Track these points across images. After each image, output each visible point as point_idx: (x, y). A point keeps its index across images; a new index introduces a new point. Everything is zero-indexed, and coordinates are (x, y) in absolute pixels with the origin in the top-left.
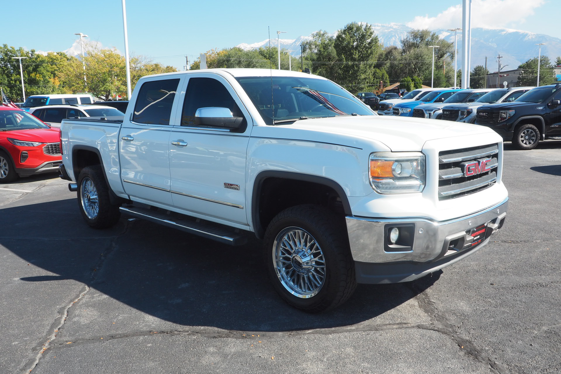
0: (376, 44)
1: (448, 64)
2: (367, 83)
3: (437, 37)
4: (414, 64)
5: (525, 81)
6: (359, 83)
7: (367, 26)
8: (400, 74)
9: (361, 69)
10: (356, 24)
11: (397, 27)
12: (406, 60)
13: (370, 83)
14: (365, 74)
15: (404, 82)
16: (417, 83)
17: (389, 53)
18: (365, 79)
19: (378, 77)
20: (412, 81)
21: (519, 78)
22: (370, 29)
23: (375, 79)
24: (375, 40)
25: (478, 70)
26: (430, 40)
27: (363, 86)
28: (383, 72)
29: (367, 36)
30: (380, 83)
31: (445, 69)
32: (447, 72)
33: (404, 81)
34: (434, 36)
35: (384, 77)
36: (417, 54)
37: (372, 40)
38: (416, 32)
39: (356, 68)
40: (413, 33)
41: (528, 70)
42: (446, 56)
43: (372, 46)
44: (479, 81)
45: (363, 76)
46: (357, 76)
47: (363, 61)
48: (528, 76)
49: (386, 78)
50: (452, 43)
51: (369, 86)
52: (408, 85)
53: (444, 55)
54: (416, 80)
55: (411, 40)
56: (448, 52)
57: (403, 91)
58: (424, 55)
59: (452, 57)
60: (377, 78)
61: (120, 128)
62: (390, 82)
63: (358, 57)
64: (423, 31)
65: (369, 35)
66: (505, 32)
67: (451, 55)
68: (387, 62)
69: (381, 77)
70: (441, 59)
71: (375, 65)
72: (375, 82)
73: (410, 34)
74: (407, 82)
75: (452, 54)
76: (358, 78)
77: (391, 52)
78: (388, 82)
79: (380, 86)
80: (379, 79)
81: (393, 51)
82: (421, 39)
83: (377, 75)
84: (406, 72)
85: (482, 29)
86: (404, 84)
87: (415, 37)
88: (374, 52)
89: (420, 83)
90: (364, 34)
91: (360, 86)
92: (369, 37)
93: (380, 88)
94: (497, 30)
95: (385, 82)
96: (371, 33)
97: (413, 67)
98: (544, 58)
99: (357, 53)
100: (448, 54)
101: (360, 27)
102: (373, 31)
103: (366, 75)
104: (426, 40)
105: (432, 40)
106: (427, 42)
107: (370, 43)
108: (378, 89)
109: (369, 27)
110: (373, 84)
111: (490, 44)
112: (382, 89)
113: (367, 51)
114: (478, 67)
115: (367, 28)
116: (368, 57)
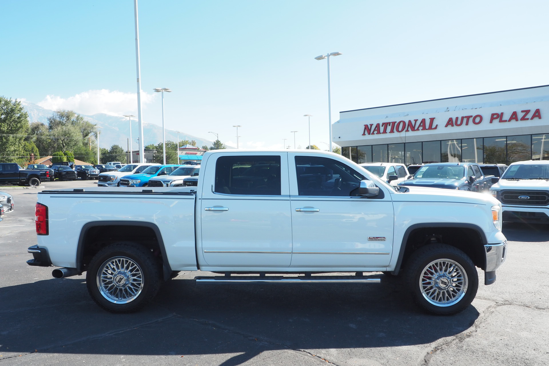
0: (25, 119)
1: (93, 142)
2: (17, 155)
3: (82, 118)
4: (62, 140)
5: (159, 159)
6: (8, 155)
7: (16, 102)
8: (48, 148)
9: (11, 141)
10: (4, 99)
11: (26, 104)
12: (54, 136)
13: (20, 155)
14: (15, 146)
15: (56, 156)
16: (70, 157)
17: (36, 128)
18: (15, 151)
19: (28, 150)
20: (65, 155)
21: (154, 157)
22: (20, 105)
23: (25, 151)
24: (25, 116)
25: (115, 149)
26: (75, 120)
27: (12, 158)
28: (32, 145)
29: (16, 111)
30: (31, 156)
31: (91, 145)
32: (93, 149)
33: (56, 154)
34: (79, 117)
35: (33, 150)
36: (65, 132)
37: (21, 115)
38: (62, 111)
39: (4, 140)
40: (59, 112)
41: (160, 151)
42: (90, 135)
43: (22, 121)
44: (116, 157)
45: (12, 149)
46: (6, 148)
47: (12, 133)
48: (160, 155)
49: (36, 151)
50: (96, 125)
51: (19, 158)
52: (61, 158)
53: (89, 134)
54: (68, 155)
55: (58, 119)
56: (92, 132)
57: (71, 164)
58: (72, 133)
59: (96, 136)
60: (26, 151)
61: (195, 199)
62: (40, 156)
63: (7, 130)
64: (68, 111)
65: (18, 110)
66: (125, 120)
67: (95, 135)
68: (33, 136)
69: (30, 150)
70: (86, 137)
71: (25, 138)
72: (25, 154)
73: (56, 113)
74: (60, 156)
75: (96, 133)
76: (7, 150)
77: (38, 128)
78: (38, 155)
79: (31, 158)
80: (29, 151)
81: (40, 127)
82: (67, 119)
83: (27, 148)
84: (55, 147)
85: (105, 115)
86: (57, 157)
87: (62, 116)
88: (24, 126)
89: (72, 157)
90: (13, 108)
91: (10, 158)
92: (18, 112)
93: (31, 160)
94: (118, 117)
95: (35, 155)
96: (21, 109)
97: (61, 142)
98: (170, 142)
99: (6, 125)
100: (92, 133)
101: (9, 101)
102: (23, 107)
103: (16, 148)
104: (72, 120)
105: (78, 120)
106: (73, 121)
107: (19, 118)
108: (29, 161)
109: (19, 103)
110: (23, 157)
111: (113, 127)
112: (34, 161)
113: (16, 125)
114: (115, 146)
115: (16, 103)
116: (18, 130)
